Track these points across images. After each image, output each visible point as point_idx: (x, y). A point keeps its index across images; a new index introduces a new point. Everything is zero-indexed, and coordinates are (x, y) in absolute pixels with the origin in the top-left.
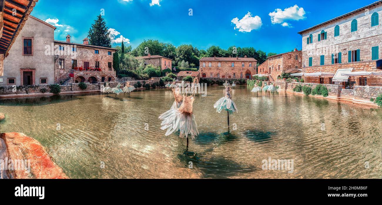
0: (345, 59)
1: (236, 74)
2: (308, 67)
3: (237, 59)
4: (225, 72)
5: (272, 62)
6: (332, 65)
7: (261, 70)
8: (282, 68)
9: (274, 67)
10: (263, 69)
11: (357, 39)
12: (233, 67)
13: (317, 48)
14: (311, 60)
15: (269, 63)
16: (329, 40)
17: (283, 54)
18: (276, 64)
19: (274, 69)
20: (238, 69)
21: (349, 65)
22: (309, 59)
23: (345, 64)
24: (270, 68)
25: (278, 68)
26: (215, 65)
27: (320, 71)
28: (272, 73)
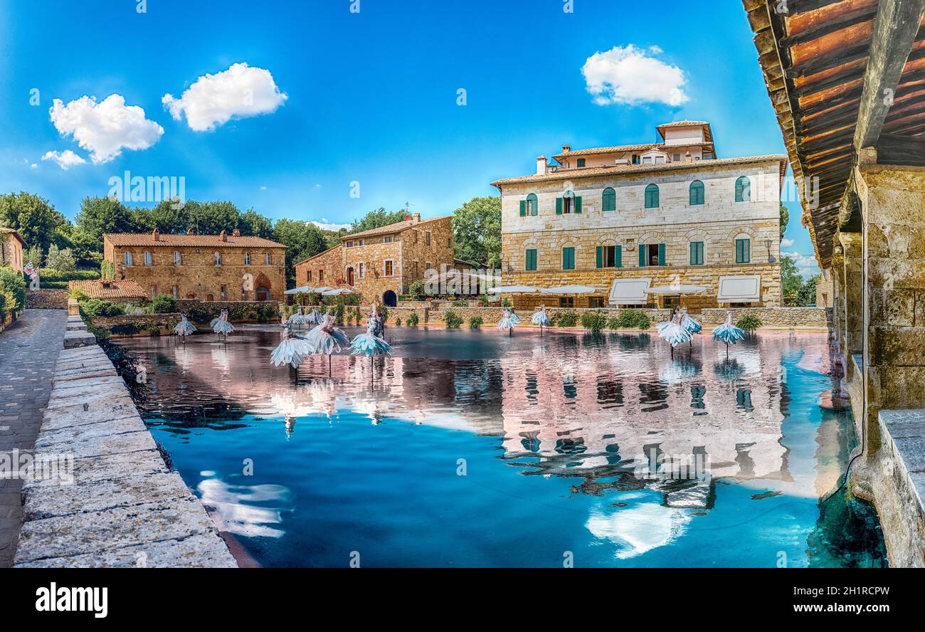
0: (629, 258)
1: (228, 289)
2: (524, 273)
3: (225, 240)
4: (195, 280)
5: (359, 253)
6: (596, 271)
7: (312, 276)
8: (401, 269)
9: (368, 267)
10: (321, 271)
11: (658, 223)
12: (217, 266)
13: (553, 229)
14: (532, 256)
15: (344, 256)
16: (588, 217)
17: (403, 230)
18: (376, 257)
19: (369, 272)
20: (233, 273)
21: (640, 272)
22: (527, 253)
23: (631, 270)
24: (351, 270)
25: (384, 268)
26: (163, 261)
27: (562, 282)
28: (361, 283)
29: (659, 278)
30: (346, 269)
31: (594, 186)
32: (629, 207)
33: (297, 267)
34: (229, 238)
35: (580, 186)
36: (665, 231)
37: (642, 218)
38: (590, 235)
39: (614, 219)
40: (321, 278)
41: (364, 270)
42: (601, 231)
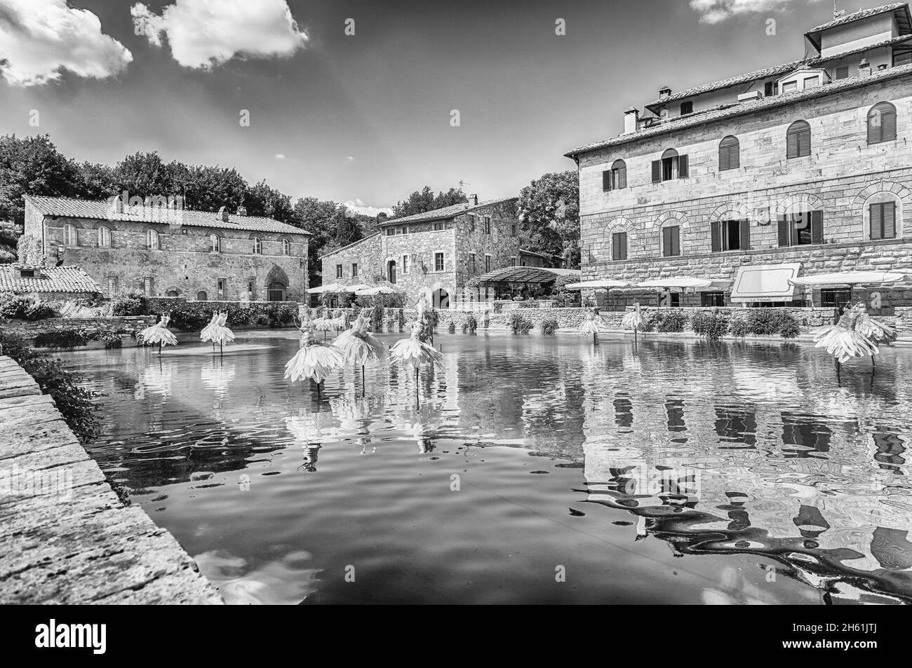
0: (762, 238)
1: (229, 285)
2: (610, 264)
3: (226, 220)
4: (181, 273)
5: (402, 243)
6: (712, 256)
7: (343, 272)
8: (454, 263)
9: (414, 261)
10: (355, 265)
11: (811, 180)
12: (214, 253)
13: (649, 204)
14: (620, 242)
15: (384, 246)
16: (698, 181)
17: (456, 215)
18: (423, 247)
19: (415, 266)
20: (235, 264)
21: (781, 255)
22: (613, 238)
23: (765, 252)
24: (392, 263)
25: (433, 262)
26: (129, 242)
27: (662, 273)
28: (405, 280)
29: (813, 262)
30: (386, 263)
31: (706, 137)
32: (761, 161)
33: (324, 259)
34: (231, 217)
35: (685, 141)
36: (822, 190)
37: (782, 174)
38: (702, 207)
39: (736, 180)
40: (355, 274)
41: (409, 263)
42: (717, 200)
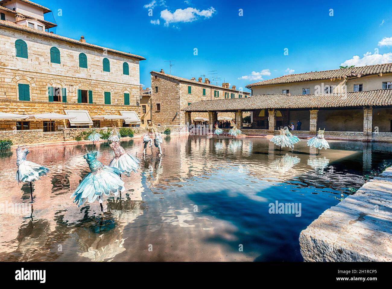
6: (49, 103)
11: (87, 78)
13: (7, 67)
21: (79, 106)
23: (73, 104)
27: (19, 110)
29: (90, 110)
31: (43, 42)
32: (70, 64)
36: (92, 83)
37: (78, 73)
39: (59, 69)
42: (51, 76)
